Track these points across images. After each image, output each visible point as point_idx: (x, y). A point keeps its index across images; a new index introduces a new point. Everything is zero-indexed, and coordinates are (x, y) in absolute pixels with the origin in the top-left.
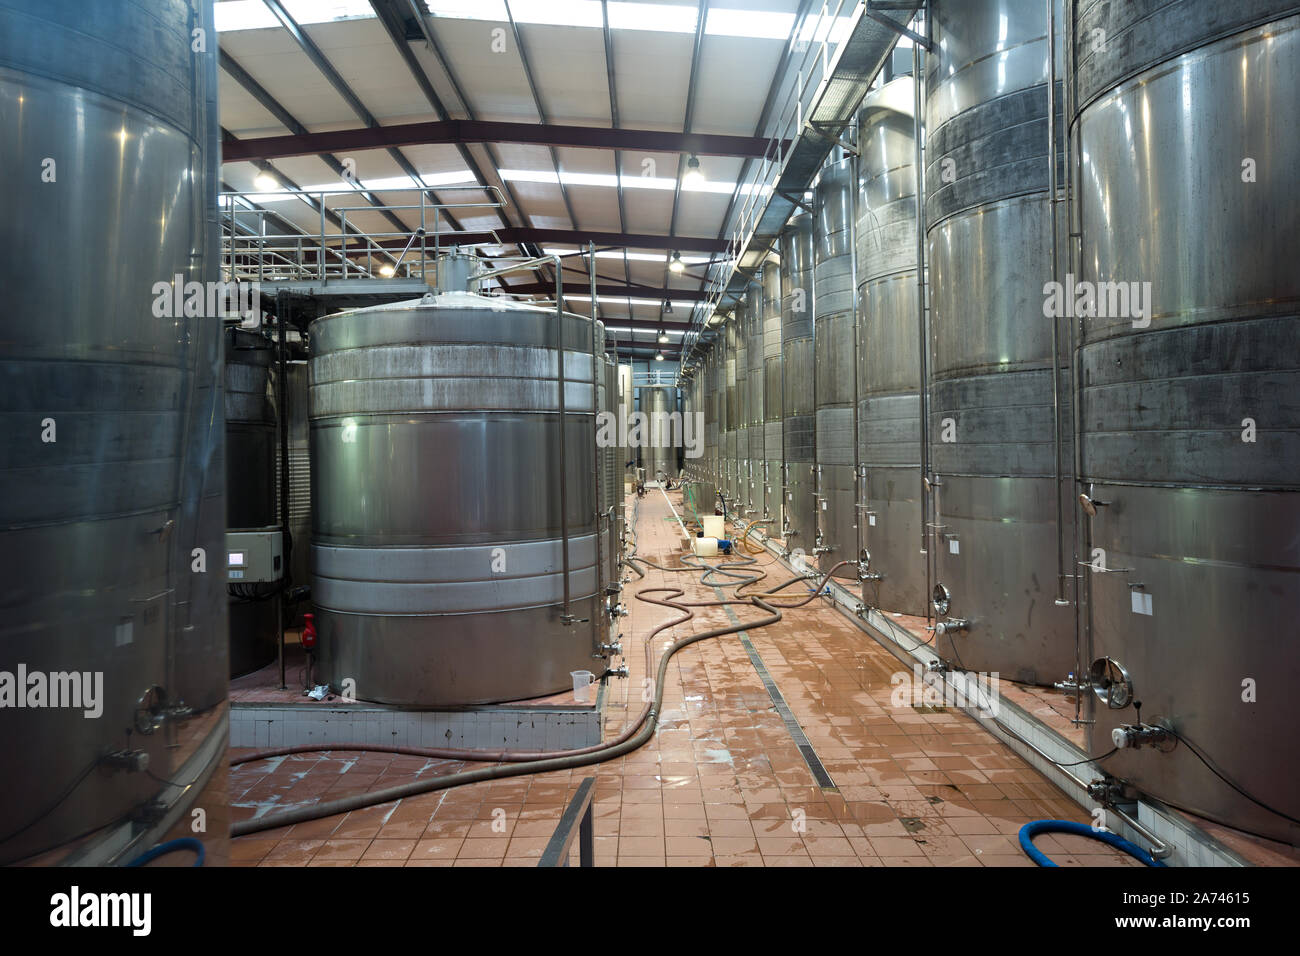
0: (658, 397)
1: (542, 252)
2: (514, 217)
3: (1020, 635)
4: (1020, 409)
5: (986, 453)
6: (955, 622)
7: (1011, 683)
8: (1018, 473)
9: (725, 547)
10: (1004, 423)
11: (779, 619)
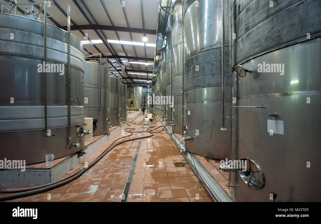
0: (148, 94)
1: (122, 62)
2: (114, 53)
3: (208, 142)
4: (210, 63)
5: (199, 80)
6: (188, 137)
7: (204, 158)
8: (209, 86)
9: (151, 120)
10: (204, 69)
11: (153, 135)
